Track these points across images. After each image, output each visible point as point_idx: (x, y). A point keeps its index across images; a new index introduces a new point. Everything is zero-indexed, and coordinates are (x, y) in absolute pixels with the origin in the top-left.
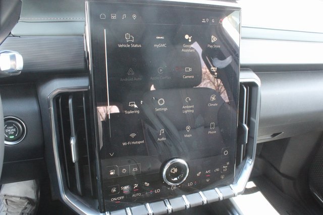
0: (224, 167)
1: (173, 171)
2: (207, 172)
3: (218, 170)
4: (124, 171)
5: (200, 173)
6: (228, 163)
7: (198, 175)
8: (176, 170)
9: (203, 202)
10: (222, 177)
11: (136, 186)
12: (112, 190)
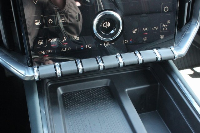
0: (164, 26)
1: (105, 25)
2: (144, 29)
3: (156, 28)
4: (51, 22)
5: (136, 30)
6: (168, 22)
7: (134, 32)
8: (108, 25)
9: (138, 61)
10: (162, 37)
11: (65, 39)
12: (39, 42)
